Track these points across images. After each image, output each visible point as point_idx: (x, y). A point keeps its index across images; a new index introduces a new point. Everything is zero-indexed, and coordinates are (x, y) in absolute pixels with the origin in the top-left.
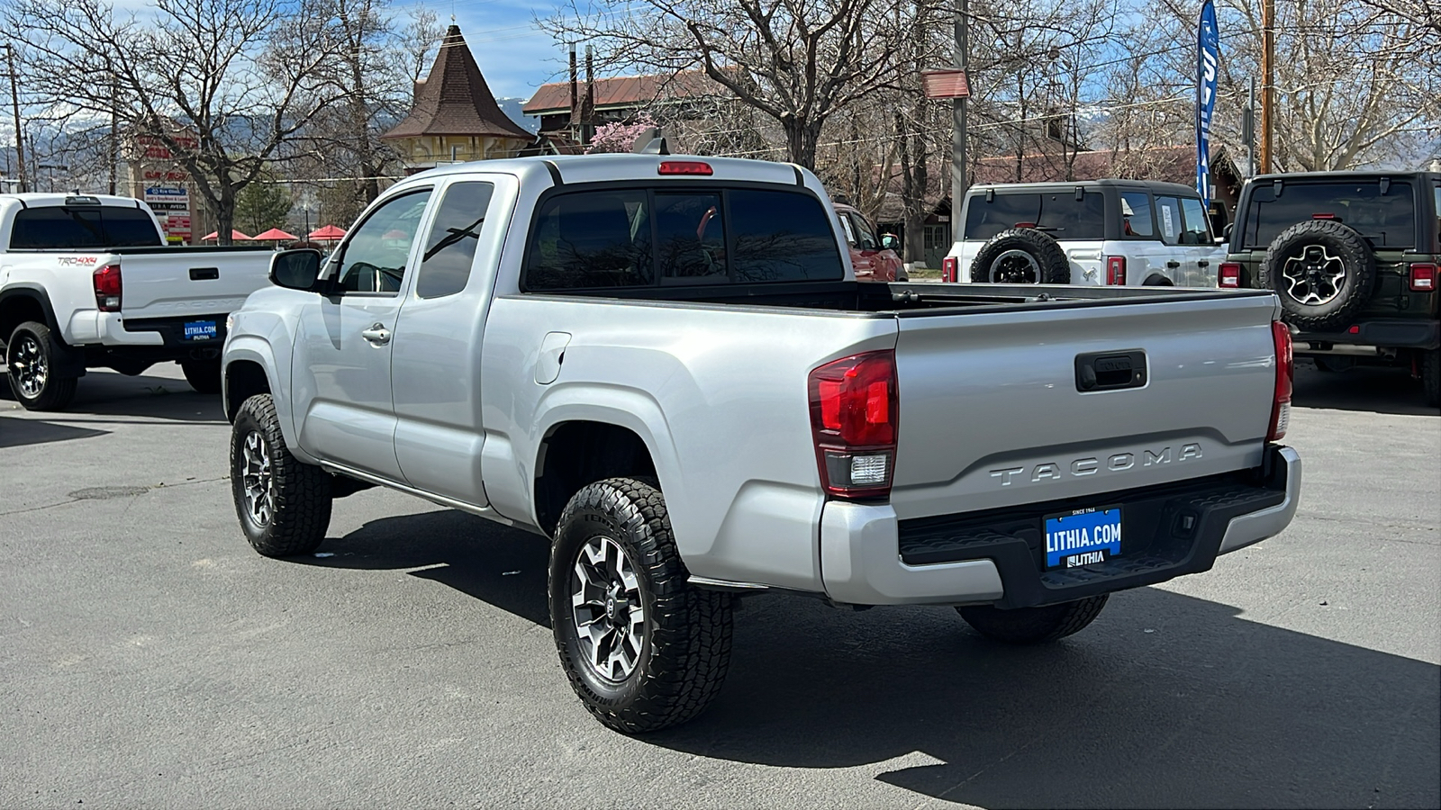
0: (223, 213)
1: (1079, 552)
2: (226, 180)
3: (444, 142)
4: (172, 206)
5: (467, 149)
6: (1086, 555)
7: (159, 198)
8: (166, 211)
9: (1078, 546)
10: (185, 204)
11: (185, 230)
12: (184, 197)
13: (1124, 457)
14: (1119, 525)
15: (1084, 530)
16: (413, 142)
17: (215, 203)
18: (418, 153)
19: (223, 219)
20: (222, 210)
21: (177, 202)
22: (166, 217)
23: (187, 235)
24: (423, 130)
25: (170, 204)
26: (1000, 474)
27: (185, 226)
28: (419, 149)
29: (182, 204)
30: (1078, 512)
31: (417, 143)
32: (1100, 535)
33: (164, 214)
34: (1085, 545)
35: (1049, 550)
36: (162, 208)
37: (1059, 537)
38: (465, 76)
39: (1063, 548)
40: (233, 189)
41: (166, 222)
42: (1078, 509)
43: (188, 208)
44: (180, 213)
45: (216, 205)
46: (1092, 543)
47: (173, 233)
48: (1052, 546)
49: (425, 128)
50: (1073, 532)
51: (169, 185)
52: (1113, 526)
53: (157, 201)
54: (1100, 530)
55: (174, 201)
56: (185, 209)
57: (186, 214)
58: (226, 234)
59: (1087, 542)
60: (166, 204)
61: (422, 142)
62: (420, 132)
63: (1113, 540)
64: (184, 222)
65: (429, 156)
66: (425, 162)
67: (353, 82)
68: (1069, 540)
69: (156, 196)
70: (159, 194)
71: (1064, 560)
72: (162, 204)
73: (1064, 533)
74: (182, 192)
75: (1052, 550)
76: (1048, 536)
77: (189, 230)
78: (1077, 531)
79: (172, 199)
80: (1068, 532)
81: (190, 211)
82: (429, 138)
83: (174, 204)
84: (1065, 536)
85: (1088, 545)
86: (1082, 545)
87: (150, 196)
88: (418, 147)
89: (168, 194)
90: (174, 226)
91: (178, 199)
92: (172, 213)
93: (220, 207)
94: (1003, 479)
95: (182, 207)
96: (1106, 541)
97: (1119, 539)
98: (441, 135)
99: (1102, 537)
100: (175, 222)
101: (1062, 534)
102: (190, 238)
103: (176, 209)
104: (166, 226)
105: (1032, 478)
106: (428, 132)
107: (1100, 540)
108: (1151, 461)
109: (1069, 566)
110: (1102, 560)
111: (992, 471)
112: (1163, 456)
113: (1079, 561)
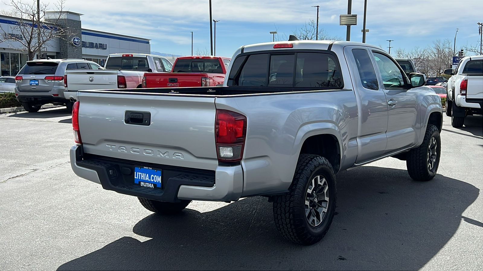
1: (145, 182)
6: (147, 184)
14: (160, 177)
15: (147, 175)
26: (110, 146)
30: (146, 168)
32: (153, 178)
34: (147, 180)
37: (139, 174)
39: (140, 178)
42: (146, 167)
46: (150, 180)
48: (136, 176)
50: (143, 174)
52: (158, 176)
54: (153, 176)
59: (148, 179)
63: (158, 182)
68: (142, 176)
71: (140, 183)
75: (136, 178)
76: (135, 172)
78: (145, 174)
80: (142, 173)
84: (141, 175)
85: (148, 180)
86: (146, 180)
94: (110, 148)
96: (156, 181)
97: (160, 182)
99: (154, 179)
101: (140, 173)
105: (119, 150)
107: (153, 180)
108: (160, 155)
109: (141, 185)
110: (153, 187)
111: (107, 145)
112: (166, 154)
113: (145, 185)
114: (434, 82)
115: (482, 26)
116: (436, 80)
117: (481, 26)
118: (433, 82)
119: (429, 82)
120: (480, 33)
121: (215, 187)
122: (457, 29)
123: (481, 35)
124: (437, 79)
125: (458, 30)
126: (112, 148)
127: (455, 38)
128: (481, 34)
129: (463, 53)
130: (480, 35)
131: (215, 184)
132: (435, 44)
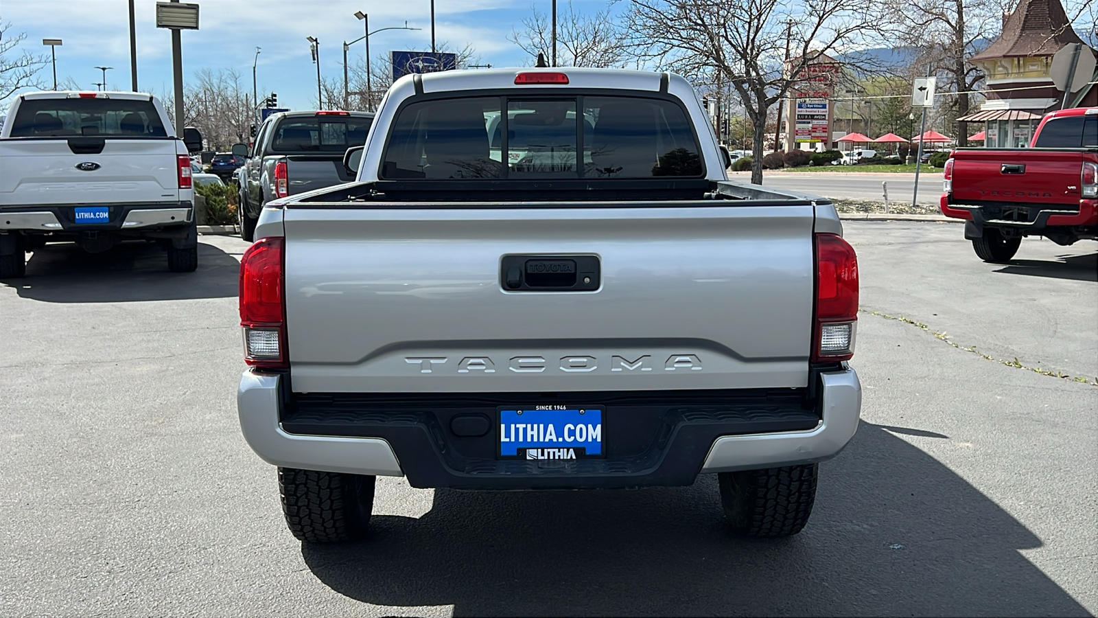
0: (758, 122)
1: (543, 447)
2: (761, 95)
3: (1021, 62)
4: (815, 117)
5: (1041, 68)
7: (806, 111)
8: (810, 121)
9: (541, 440)
10: (825, 115)
11: (824, 134)
12: (824, 110)
13: (585, 360)
14: (599, 426)
15: (551, 426)
16: (996, 63)
17: (753, 115)
18: (999, 71)
19: (758, 126)
20: (758, 120)
21: (820, 113)
22: (810, 125)
23: (824, 139)
24: (1004, 53)
25: (814, 115)
26: (420, 361)
27: (824, 132)
28: (1000, 69)
29: (823, 115)
30: (543, 407)
31: (999, 64)
32: (572, 433)
33: (809, 123)
34: (551, 440)
35: (503, 439)
36: (808, 119)
37: (517, 430)
38: (1046, 7)
39: (521, 439)
40: (768, 103)
41: (810, 129)
42: (543, 405)
43: (827, 118)
44: (821, 122)
45: (754, 116)
46: (561, 440)
47: (814, 137)
48: (508, 436)
49: (1006, 51)
50: (535, 426)
51: (816, 101)
52: (590, 426)
53: (805, 113)
54: (573, 428)
55: (817, 113)
56: (824, 119)
57: (825, 122)
58: (759, 137)
59: (554, 437)
60: (811, 115)
61: (1003, 63)
62: (1001, 55)
63: (590, 440)
64: (823, 128)
65: (1008, 74)
66: (1004, 78)
67: (956, 16)
68: (529, 433)
69: (805, 110)
70: (807, 108)
71: (522, 452)
72: (808, 115)
73: (524, 426)
74: (824, 106)
75: (508, 440)
76: (503, 426)
77: (826, 134)
78: (542, 426)
79: (815, 112)
80: (529, 426)
81: (828, 120)
82: (1010, 59)
83: (817, 115)
84: (525, 430)
85: (555, 440)
86: (547, 440)
87: (800, 109)
88: (999, 67)
89: (813, 108)
90: (815, 132)
91: (821, 111)
92: (815, 122)
93: (757, 117)
94: (421, 366)
95: (823, 117)
96: (582, 440)
97: (599, 440)
98: (1018, 57)
99: (575, 436)
100: (816, 128)
101: (521, 426)
102: (825, 140)
103: (818, 119)
104: (809, 131)
105: (458, 369)
106: (1008, 54)
107: (572, 438)
108: (623, 367)
109: (528, 458)
110: (574, 457)
111: (407, 358)
112: (641, 363)
113: (543, 455)
114: (228, 165)
115: (317, 43)
116: (233, 161)
117: (315, 43)
118: (226, 164)
119: (217, 164)
120: (314, 59)
121: (823, 428)
122: (258, 48)
123: (316, 64)
124: (234, 157)
125: (260, 50)
126: (431, 366)
127: (254, 68)
128: (316, 61)
129: (275, 100)
130: (314, 63)
131: (821, 418)
132: (201, 80)
